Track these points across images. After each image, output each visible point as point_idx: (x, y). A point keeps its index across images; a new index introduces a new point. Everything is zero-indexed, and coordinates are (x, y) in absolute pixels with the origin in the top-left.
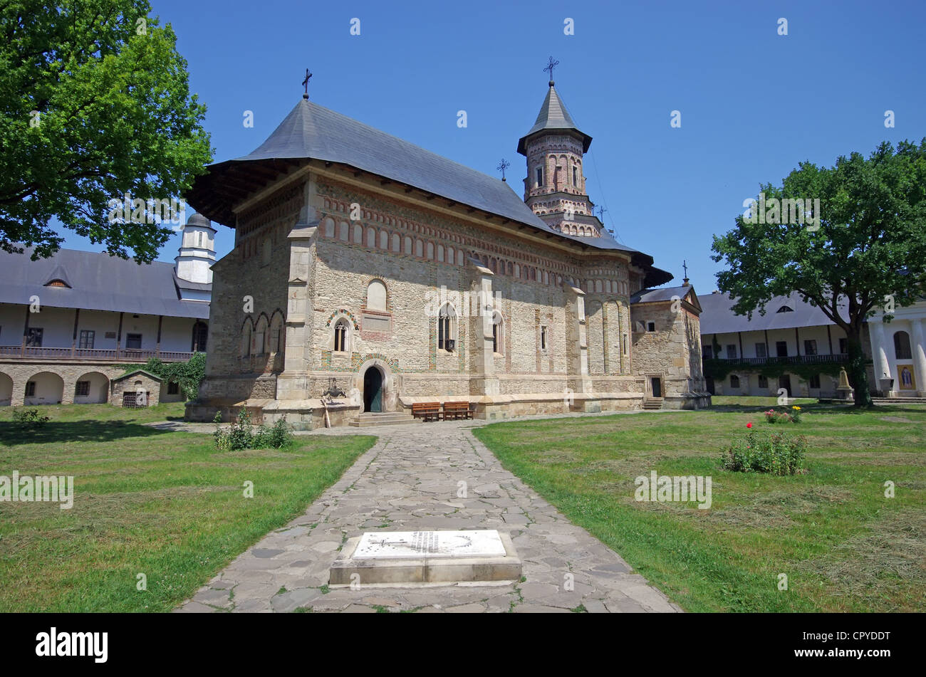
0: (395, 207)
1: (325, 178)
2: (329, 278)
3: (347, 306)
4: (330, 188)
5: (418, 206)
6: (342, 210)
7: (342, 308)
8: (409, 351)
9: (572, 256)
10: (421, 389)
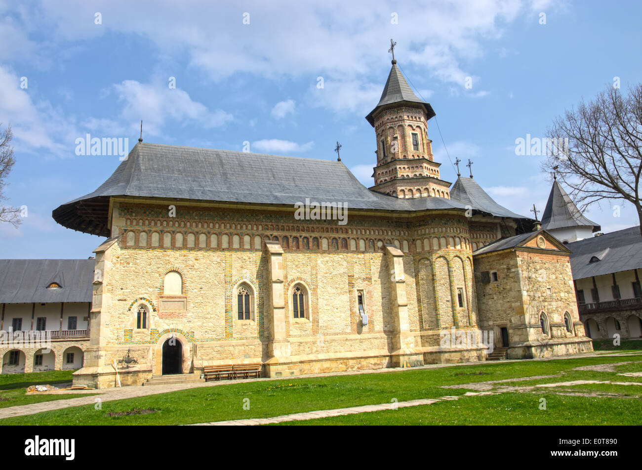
0: (189, 213)
1: (126, 203)
2: (129, 275)
3: (146, 295)
4: (130, 210)
5: (212, 208)
6: (141, 224)
7: (141, 296)
8: (204, 325)
9: (395, 220)
10: (215, 354)
